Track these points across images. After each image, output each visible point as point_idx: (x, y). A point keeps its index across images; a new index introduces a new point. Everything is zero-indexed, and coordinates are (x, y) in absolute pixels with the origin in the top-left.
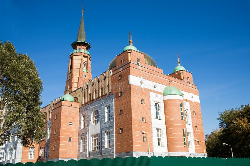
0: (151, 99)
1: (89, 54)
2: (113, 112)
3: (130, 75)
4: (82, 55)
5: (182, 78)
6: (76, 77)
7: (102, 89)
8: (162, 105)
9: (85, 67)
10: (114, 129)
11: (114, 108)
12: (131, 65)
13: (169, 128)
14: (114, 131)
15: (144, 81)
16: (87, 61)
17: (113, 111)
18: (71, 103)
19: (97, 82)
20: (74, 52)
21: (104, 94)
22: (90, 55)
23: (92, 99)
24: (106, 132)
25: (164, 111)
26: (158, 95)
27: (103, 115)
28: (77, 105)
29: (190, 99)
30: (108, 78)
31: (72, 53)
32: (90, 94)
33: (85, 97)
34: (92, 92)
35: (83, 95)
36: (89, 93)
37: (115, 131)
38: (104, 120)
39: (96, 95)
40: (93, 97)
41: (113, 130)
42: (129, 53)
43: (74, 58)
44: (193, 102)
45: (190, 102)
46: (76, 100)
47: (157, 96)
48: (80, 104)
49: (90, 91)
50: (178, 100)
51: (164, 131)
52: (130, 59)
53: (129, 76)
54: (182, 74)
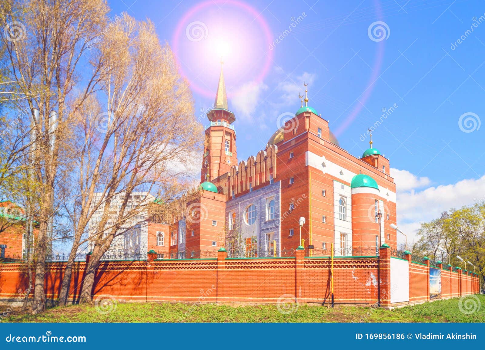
0: (335, 190)
1: (233, 129)
2: (279, 207)
3: (309, 152)
4: (223, 130)
5: (376, 166)
6: (216, 162)
7: (261, 174)
8: (349, 201)
9: (227, 148)
10: (280, 230)
11: (280, 201)
12: (310, 136)
13: (357, 233)
14: (280, 233)
15: (327, 163)
16: (231, 140)
17: (279, 205)
18: (214, 195)
19: (252, 164)
20: (211, 125)
21: (263, 181)
22: (235, 132)
23: (244, 189)
24: (266, 235)
25: (351, 209)
26: (345, 186)
27: (263, 212)
28: (223, 198)
29: (385, 197)
30: (271, 157)
31: (209, 126)
32: (242, 183)
33: (233, 187)
34: (244, 179)
35: (231, 184)
36: (239, 181)
37: (282, 234)
38: (265, 218)
39: (251, 184)
40: (246, 185)
41: (278, 232)
42: (307, 117)
43: (213, 134)
44: (388, 201)
45: (385, 201)
46: (220, 191)
47: (343, 188)
48: (226, 197)
49: (242, 178)
50: (373, 194)
51: (350, 237)
52: (307, 127)
53: (306, 153)
54: (376, 161)
